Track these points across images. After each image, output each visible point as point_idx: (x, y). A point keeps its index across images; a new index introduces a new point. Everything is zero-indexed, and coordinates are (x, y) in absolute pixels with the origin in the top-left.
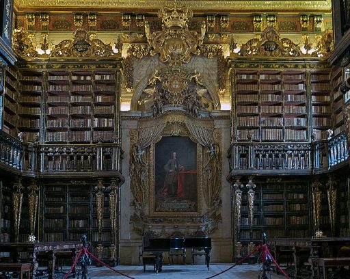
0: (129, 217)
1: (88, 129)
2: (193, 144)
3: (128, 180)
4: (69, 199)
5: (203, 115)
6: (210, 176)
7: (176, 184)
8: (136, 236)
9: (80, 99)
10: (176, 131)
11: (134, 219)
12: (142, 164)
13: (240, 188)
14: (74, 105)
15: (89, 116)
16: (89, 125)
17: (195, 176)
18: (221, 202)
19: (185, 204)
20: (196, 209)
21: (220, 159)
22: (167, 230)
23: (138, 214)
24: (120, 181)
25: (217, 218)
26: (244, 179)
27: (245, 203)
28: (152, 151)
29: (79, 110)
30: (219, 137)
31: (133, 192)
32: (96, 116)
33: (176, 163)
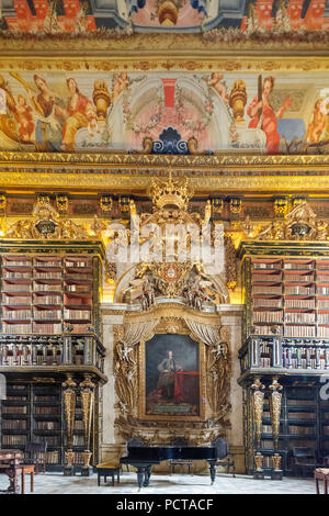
0: (113, 420)
1: (58, 322)
2: (194, 343)
3: (112, 380)
4: (34, 398)
5: (207, 310)
6: (216, 378)
7: (172, 386)
8: (122, 440)
9: (46, 288)
10: (173, 329)
11: (119, 422)
12: (129, 363)
13: (260, 389)
14: (39, 294)
15: (58, 307)
16: (59, 317)
17: (197, 377)
18: (230, 406)
19: (184, 408)
20: (198, 412)
21: (229, 359)
22: (161, 435)
23: (125, 416)
24: (99, 379)
25: (225, 423)
26: (266, 379)
27: (267, 408)
28: (142, 349)
29: (47, 300)
30: (228, 336)
31: (118, 392)
32: (68, 307)
33: (173, 363)
